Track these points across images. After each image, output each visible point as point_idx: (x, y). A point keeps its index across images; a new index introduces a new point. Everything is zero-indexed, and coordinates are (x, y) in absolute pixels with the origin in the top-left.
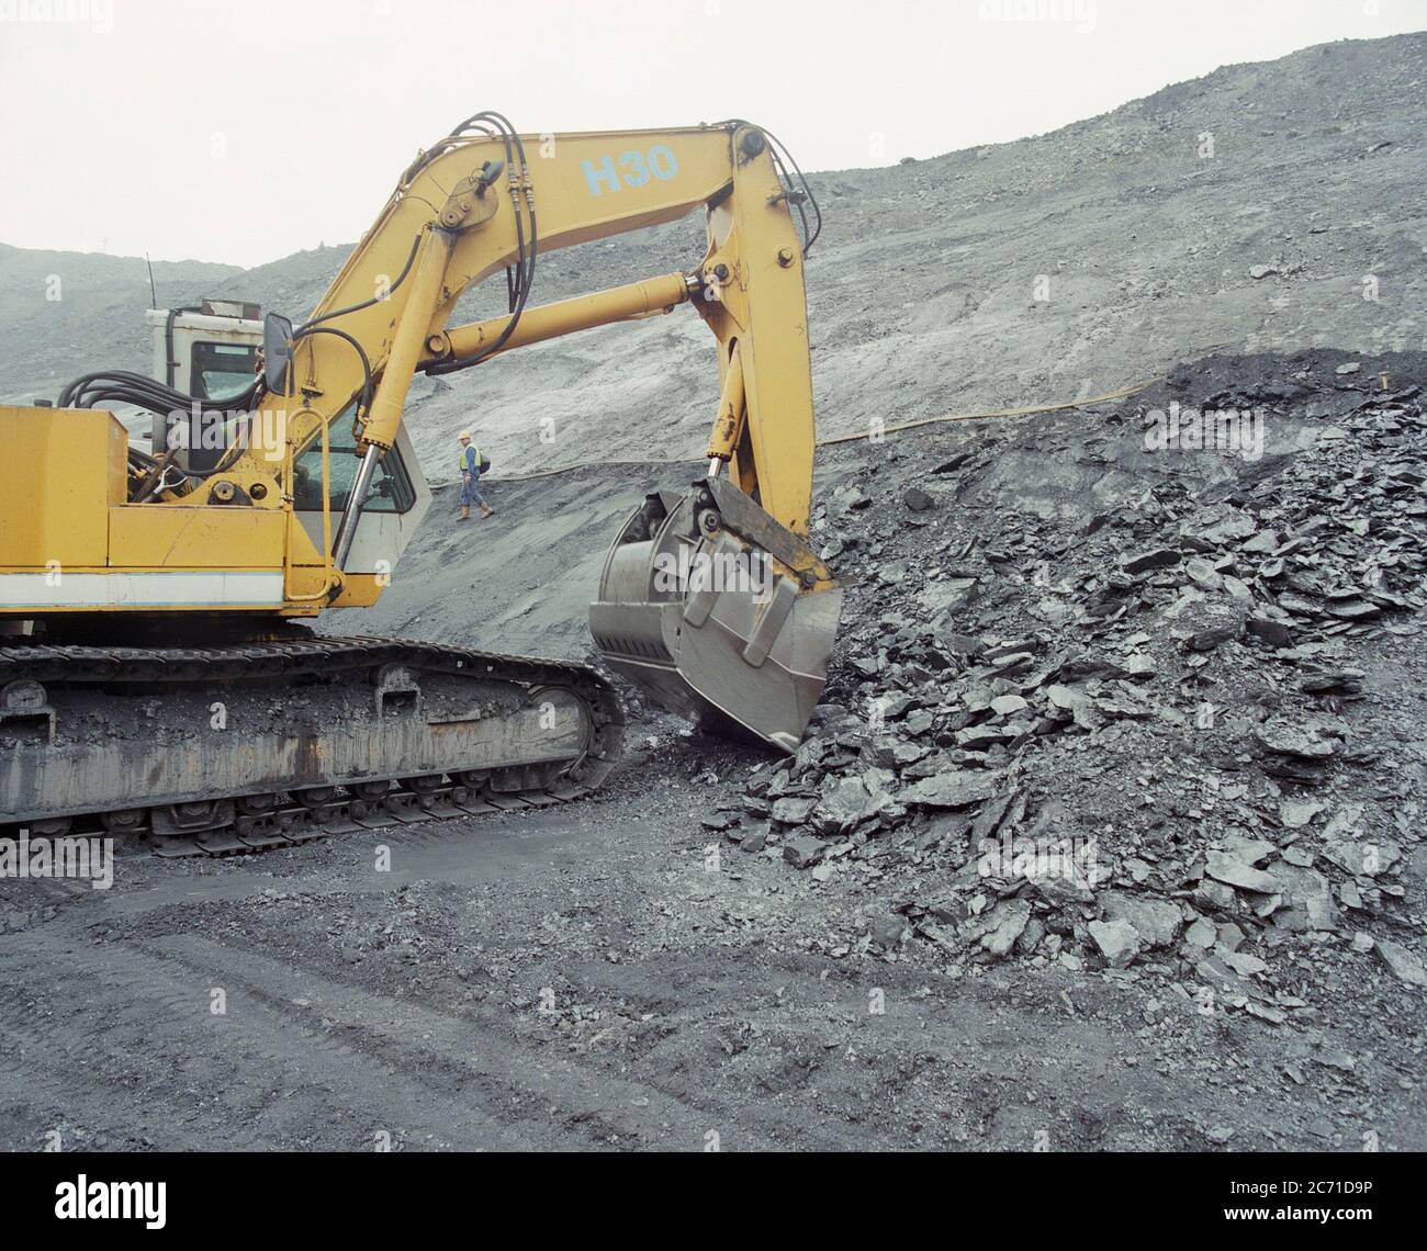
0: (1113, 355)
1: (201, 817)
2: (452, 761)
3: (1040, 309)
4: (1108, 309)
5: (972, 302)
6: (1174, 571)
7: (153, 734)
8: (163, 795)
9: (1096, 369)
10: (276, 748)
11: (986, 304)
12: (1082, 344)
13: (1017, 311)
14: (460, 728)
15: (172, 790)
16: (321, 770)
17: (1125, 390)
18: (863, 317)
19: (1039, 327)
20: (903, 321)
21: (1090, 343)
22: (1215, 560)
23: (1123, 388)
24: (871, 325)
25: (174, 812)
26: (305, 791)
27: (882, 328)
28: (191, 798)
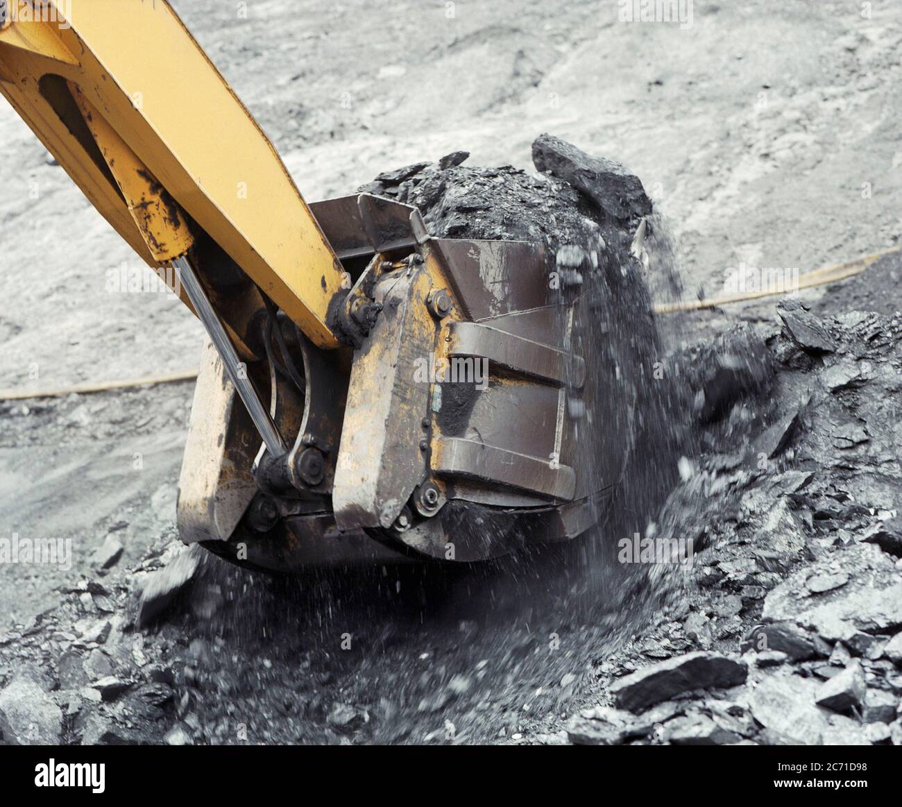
0: (813, 192)
3: (672, 89)
4: (814, 94)
5: (526, 67)
6: (722, 706)
9: (772, 224)
11: (559, 72)
12: (750, 169)
13: (623, 92)
17: (831, 271)
18: (289, 95)
19: (664, 128)
20: (374, 107)
21: (768, 166)
22: (824, 679)
23: (827, 267)
24: (301, 114)
27: (325, 120)
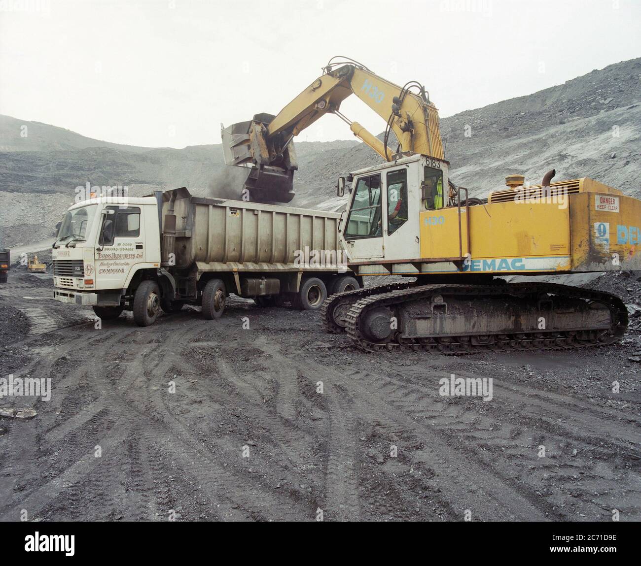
1: (486, 340)
2: (564, 327)
7: (472, 313)
8: (476, 332)
10: (508, 319)
14: (567, 315)
15: (479, 331)
16: (522, 327)
25: (478, 337)
26: (516, 334)
28: (484, 334)
